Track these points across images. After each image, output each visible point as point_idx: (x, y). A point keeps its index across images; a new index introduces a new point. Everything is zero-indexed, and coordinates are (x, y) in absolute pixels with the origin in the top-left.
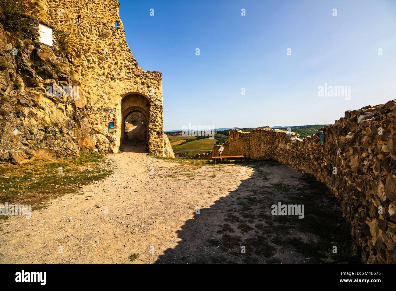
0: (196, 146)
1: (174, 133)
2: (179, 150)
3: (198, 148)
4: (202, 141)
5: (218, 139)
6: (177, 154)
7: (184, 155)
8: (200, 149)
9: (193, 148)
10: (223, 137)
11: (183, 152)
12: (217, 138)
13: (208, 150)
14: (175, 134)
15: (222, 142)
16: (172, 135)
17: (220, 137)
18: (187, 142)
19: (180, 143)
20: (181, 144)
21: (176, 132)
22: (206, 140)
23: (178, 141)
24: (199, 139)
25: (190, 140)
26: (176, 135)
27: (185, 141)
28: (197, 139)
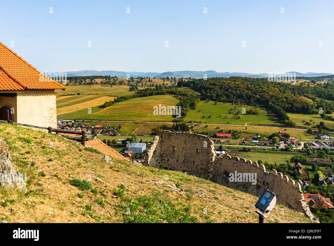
0: (137, 112)
1: (85, 78)
2: (100, 121)
3: (140, 117)
4: (148, 101)
5: (180, 99)
6: (98, 128)
7: (112, 131)
8: (144, 119)
9: (130, 116)
10: (190, 93)
11: (109, 124)
12: (179, 97)
13: (163, 122)
14: (88, 81)
15: (188, 105)
16: (80, 84)
17: (184, 95)
18: (116, 101)
19: (102, 104)
20: (103, 107)
21: (88, 78)
22: (156, 99)
23: (97, 98)
24: (140, 96)
25: (122, 97)
26: (90, 84)
27: (112, 99)
28: (137, 97)
